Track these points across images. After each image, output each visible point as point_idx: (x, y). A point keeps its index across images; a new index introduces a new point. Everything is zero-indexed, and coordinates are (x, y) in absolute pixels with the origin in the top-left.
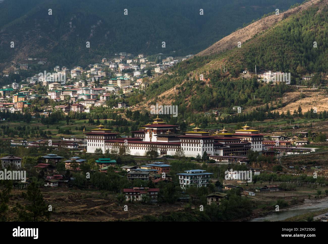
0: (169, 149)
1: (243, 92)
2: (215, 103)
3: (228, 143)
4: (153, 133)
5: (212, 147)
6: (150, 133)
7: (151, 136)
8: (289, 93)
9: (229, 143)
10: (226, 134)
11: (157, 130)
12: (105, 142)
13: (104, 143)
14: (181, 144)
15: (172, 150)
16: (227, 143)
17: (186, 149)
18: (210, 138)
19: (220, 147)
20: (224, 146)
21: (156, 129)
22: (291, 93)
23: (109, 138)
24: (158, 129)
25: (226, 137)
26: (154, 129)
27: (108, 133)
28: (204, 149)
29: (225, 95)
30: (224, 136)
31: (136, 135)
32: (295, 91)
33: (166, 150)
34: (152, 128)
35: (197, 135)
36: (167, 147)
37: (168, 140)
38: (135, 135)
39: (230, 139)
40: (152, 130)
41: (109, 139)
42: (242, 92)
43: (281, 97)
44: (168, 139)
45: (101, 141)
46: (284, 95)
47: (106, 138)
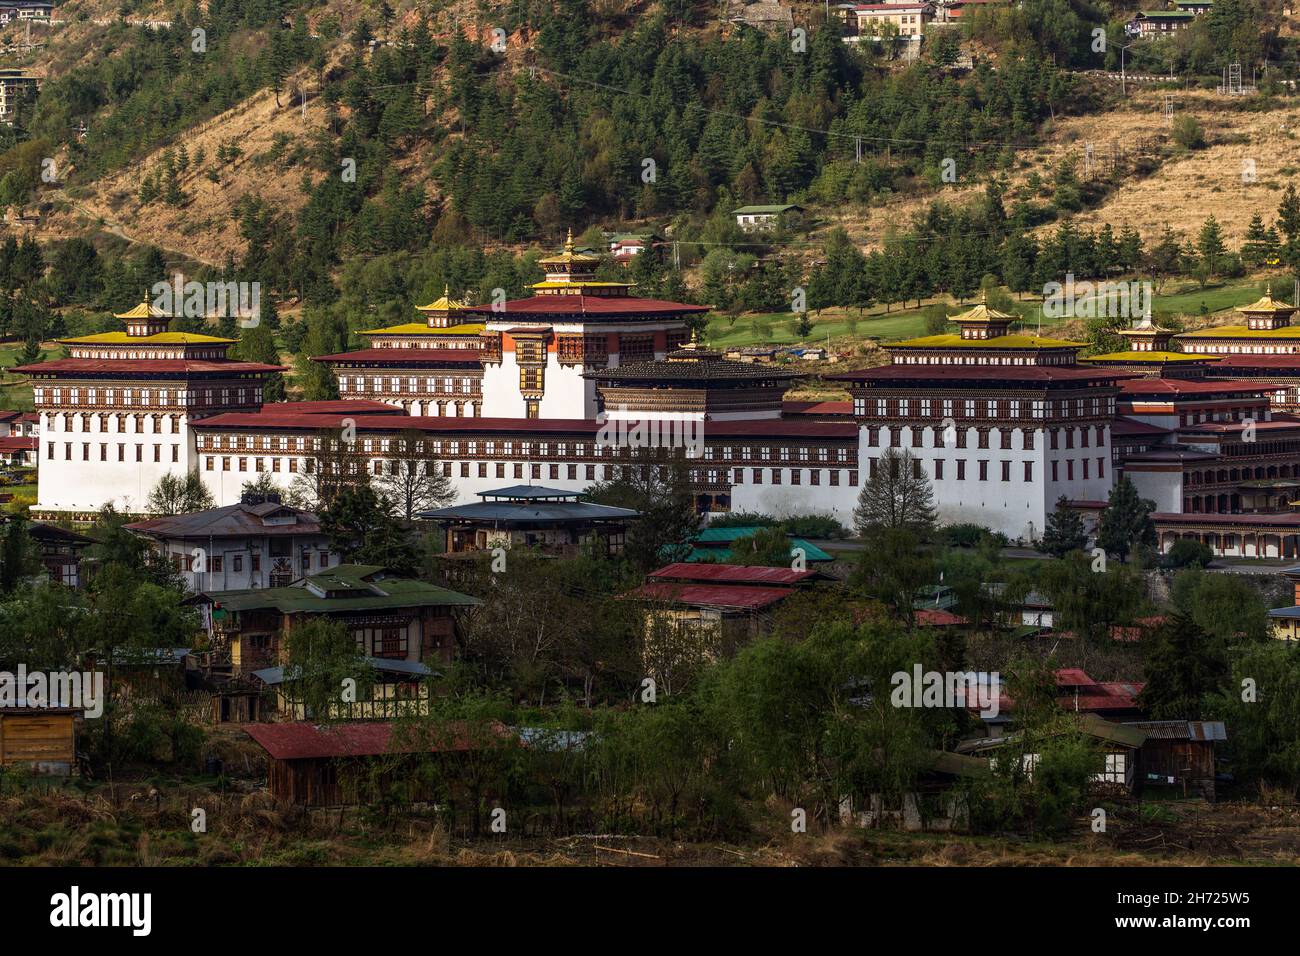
0: (748, 472)
1: (776, 119)
2: (609, 186)
3: (1197, 421)
4: (553, 357)
5: (1106, 452)
6: (526, 358)
7: (532, 383)
8: (1074, 123)
9: (1203, 418)
10: (1162, 356)
11: (586, 336)
12: (195, 428)
13: (182, 438)
14: (864, 433)
15: (776, 480)
16: (1190, 419)
17: (950, 469)
18: (1082, 383)
19: (1143, 449)
20: (1174, 440)
21: (578, 329)
22: (1087, 119)
23: (217, 396)
24: (592, 330)
25: (1175, 377)
26: (559, 328)
27: (210, 360)
28: (1055, 463)
29: (661, 133)
30: (1158, 370)
31: (352, 383)
32: (1111, 110)
33: (723, 475)
34: (547, 326)
35: (994, 361)
36: (737, 454)
37: (708, 410)
38: (343, 380)
39: (1207, 396)
40: (548, 338)
41: (217, 409)
42: (769, 117)
43: (1035, 144)
44: (702, 398)
45: (156, 419)
46: (1051, 132)
47: (201, 398)
